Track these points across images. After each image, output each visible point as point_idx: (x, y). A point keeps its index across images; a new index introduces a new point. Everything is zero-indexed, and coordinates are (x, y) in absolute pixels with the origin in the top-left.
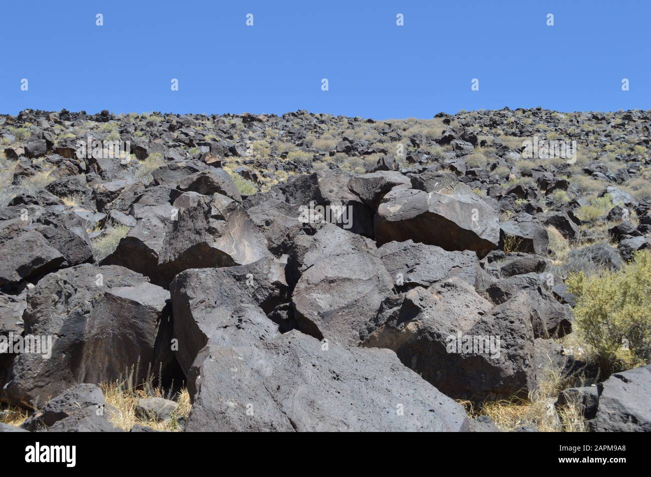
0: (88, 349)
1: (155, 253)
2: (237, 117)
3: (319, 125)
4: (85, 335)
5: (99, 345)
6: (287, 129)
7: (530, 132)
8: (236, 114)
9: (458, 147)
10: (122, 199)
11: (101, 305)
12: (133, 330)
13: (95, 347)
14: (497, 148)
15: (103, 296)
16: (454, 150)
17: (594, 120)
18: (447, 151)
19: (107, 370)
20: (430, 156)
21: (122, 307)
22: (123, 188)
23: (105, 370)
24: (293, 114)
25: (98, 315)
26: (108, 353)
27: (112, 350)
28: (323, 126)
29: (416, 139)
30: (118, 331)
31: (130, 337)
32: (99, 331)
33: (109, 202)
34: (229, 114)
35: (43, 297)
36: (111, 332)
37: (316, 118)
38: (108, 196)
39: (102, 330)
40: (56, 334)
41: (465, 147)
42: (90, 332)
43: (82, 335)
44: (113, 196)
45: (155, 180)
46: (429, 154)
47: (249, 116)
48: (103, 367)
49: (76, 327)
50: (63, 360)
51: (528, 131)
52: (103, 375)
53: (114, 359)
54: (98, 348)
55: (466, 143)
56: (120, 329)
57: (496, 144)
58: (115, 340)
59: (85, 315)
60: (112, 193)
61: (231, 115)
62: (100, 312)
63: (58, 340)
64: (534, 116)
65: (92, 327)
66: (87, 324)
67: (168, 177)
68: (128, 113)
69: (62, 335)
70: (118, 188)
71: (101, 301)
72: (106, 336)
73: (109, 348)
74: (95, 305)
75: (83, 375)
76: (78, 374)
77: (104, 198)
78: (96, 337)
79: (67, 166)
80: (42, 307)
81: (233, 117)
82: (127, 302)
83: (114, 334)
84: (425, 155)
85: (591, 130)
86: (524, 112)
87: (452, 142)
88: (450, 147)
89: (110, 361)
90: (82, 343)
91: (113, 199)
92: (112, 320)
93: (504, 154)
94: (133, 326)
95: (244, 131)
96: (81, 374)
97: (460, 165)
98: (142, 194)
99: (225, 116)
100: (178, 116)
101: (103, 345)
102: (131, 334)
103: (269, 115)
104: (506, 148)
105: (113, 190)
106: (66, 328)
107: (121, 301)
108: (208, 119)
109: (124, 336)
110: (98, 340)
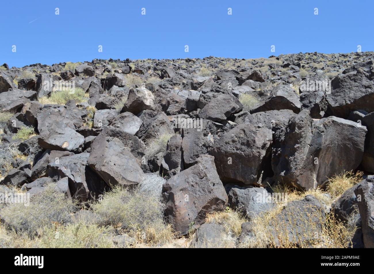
0: (323, 153)
1: (293, 104)
2: (183, 60)
3: (222, 62)
4: (322, 145)
5: (329, 151)
6: (210, 63)
7: (319, 62)
8: (183, 59)
9: (293, 69)
10: (205, 86)
11: (330, 128)
12: (350, 142)
13: (326, 152)
14: (311, 68)
15: (331, 122)
16: (291, 70)
17: (342, 56)
18: (288, 70)
19: (330, 165)
20: (281, 73)
21: (343, 129)
22: (205, 81)
23: (329, 165)
24: (208, 58)
25: (329, 133)
26: (333, 155)
27: (336, 153)
28: (223, 62)
29: (272, 66)
30: (341, 142)
31: (348, 146)
32: (330, 143)
33: (199, 87)
34: (180, 59)
35: (305, 123)
36: (337, 143)
37: (218, 59)
38: (199, 84)
39: (332, 142)
40: (309, 144)
41: (296, 68)
42: (325, 143)
43: (320, 145)
44: (201, 84)
45: (218, 77)
46: (281, 71)
47: (189, 59)
48: (328, 163)
49: (317, 140)
50: (311, 159)
51: (317, 61)
52: (328, 168)
53: (336, 158)
54: (328, 152)
55: (296, 67)
56: (342, 141)
57: (311, 67)
58: (339, 148)
59: (322, 133)
60: (201, 83)
61: (181, 59)
62: (330, 132)
63: (310, 148)
64: (315, 55)
65: (326, 140)
66: (323, 139)
67: (224, 75)
68: (137, 59)
69: (312, 145)
70: (203, 81)
71: (331, 125)
72: (334, 146)
73: (335, 152)
74: (327, 128)
75: (318, 168)
76: (316, 167)
77: (197, 86)
78: (328, 146)
79: (154, 75)
80: (304, 129)
81: (181, 60)
82: (346, 126)
83: (338, 144)
84: (279, 72)
85: (347, 60)
86: (309, 54)
87: (290, 66)
88: (289, 68)
89: (333, 160)
90: (320, 149)
91: (201, 86)
92: (338, 136)
93: (315, 71)
94: (350, 139)
95: (192, 65)
96: (317, 167)
97: (298, 76)
98: (221, 82)
99: (178, 59)
100: (159, 60)
101: (332, 150)
102: (349, 144)
103: (197, 59)
104: (316, 68)
105: (201, 81)
106: (313, 141)
107: (342, 125)
108: (171, 61)
109: (345, 145)
110: (329, 147)
